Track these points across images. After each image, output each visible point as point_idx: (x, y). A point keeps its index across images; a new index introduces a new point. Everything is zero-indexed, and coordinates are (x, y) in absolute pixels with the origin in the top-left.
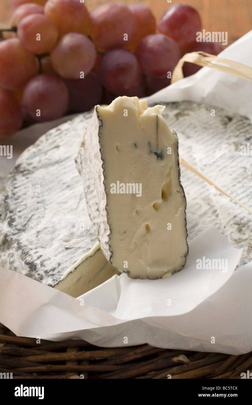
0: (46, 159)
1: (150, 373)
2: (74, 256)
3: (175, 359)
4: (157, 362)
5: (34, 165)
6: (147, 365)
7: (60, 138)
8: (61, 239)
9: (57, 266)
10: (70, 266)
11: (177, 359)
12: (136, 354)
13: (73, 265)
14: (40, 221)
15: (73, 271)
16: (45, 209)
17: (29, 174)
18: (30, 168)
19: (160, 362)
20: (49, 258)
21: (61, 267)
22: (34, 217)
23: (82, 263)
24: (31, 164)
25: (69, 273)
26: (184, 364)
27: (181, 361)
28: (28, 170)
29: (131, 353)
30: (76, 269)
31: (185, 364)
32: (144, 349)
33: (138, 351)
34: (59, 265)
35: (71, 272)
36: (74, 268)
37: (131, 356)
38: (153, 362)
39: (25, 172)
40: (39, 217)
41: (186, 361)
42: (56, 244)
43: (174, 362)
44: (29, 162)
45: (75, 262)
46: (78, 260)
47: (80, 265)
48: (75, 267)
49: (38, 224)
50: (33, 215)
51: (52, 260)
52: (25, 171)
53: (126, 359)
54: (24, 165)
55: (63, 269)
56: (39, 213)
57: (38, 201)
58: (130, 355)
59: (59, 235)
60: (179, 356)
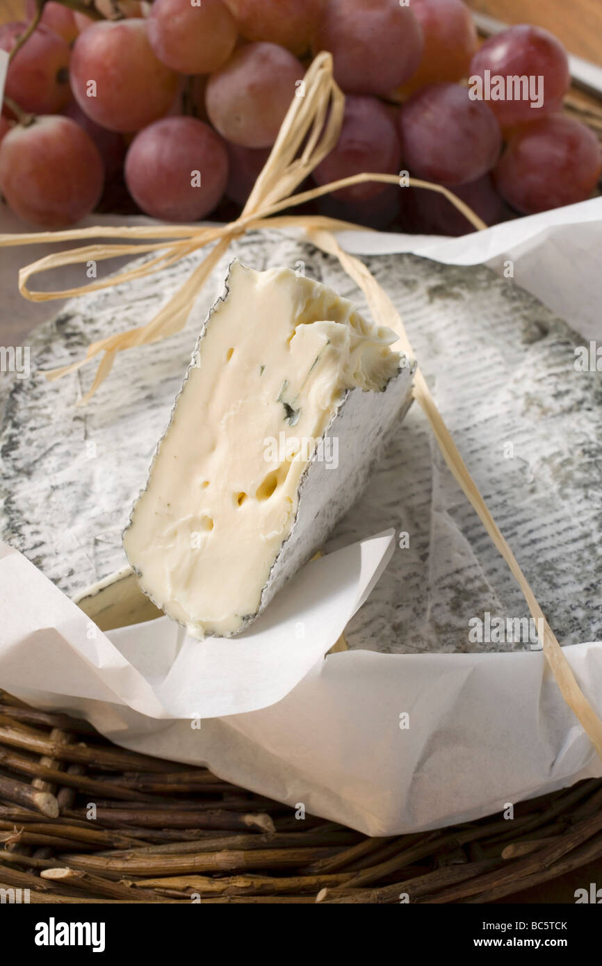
0: (126, 319)
1: (192, 831)
2: (107, 562)
3: (249, 819)
4: (212, 813)
5: (97, 326)
6: (193, 810)
7: (172, 276)
8: (94, 518)
9: (66, 575)
10: (92, 583)
11: (251, 820)
12: (179, 782)
13: (98, 581)
14: (67, 464)
15: (93, 595)
16: (86, 437)
17: (79, 344)
18: (87, 329)
19: (217, 814)
20: (57, 554)
21: (74, 579)
22: (58, 450)
23: (119, 581)
24: (91, 321)
25: (85, 597)
26: (262, 833)
27: (258, 826)
28: (81, 334)
29: (171, 778)
30: (101, 590)
31: (263, 835)
32: (198, 777)
33: (186, 777)
34: (71, 573)
35: (90, 596)
36: (97, 589)
37: (170, 783)
38: (205, 810)
39: (74, 339)
40: (68, 454)
41: (267, 829)
42: (81, 524)
43: (243, 824)
44: (89, 314)
45: (106, 575)
46: (111, 573)
47: (113, 586)
48: (103, 587)
49: (59, 469)
50: (58, 444)
51: (61, 558)
52: (74, 334)
53: (158, 786)
54: (78, 321)
55: (75, 585)
56: (70, 442)
57: (77, 414)
58: (169, 779)
59: (93, 506)
60: (256, 816)
